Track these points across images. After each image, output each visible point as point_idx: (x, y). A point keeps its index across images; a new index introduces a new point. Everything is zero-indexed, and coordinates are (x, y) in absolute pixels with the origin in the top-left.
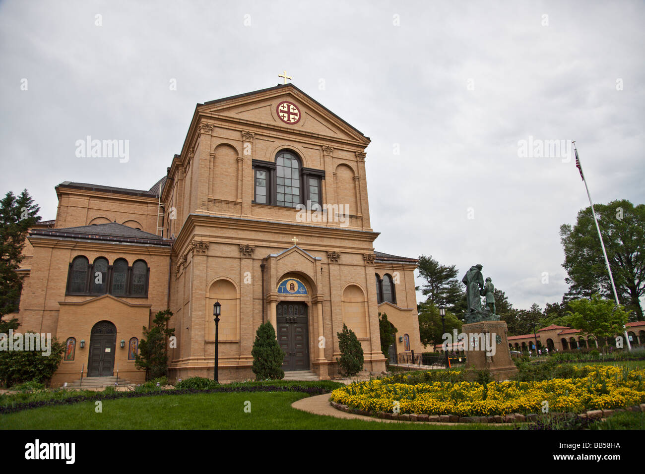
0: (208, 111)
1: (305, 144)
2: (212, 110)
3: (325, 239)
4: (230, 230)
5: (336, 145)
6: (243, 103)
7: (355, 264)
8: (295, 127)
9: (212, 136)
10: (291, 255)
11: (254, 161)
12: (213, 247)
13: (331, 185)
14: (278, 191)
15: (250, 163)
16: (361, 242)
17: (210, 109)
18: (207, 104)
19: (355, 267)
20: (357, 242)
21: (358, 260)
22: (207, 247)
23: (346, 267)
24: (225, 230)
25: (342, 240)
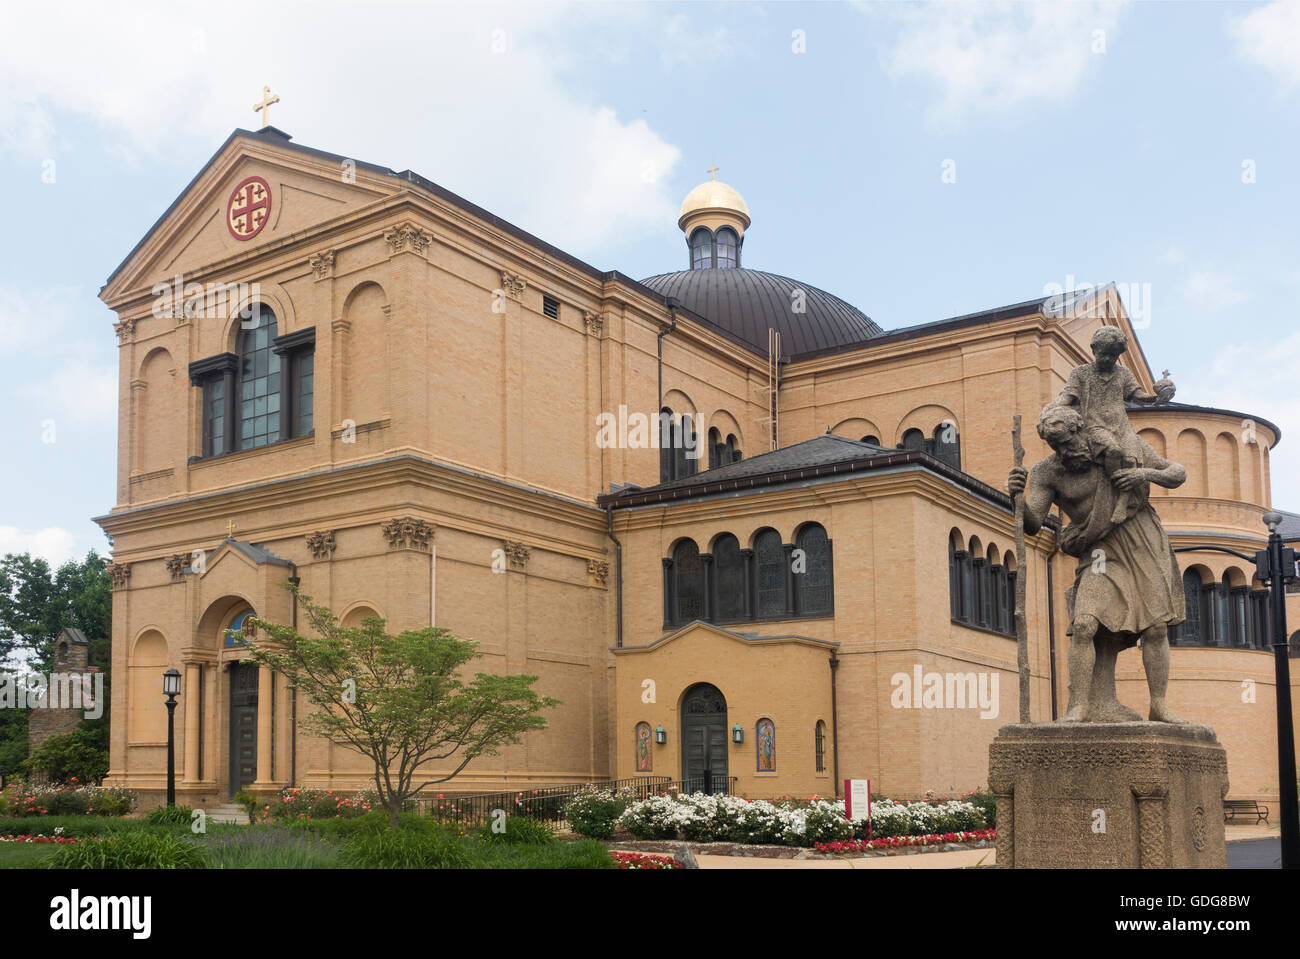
0: (117, 296)
1: (280, 275)
2: (123, 288)
3: (306, 506)
4: (155, 532)
5: (338, 242)
6: (165, 241)
7: (368, 554)
8: (263, 239)
9: (134, 344)
10: (223, 561)
11: (193, 367)
12: (137, 570)
13: (326, 359)
14: (244, 418)
15: (185, 374)
16: (382, 491)
17: (119, 288)
18: (111, 280)
19: (368, 562)
20: (371, 495)
21: (374, 539)
22: (129, 574)
23: (350, 564)
24: (149, 533)
25: (340, 499)
